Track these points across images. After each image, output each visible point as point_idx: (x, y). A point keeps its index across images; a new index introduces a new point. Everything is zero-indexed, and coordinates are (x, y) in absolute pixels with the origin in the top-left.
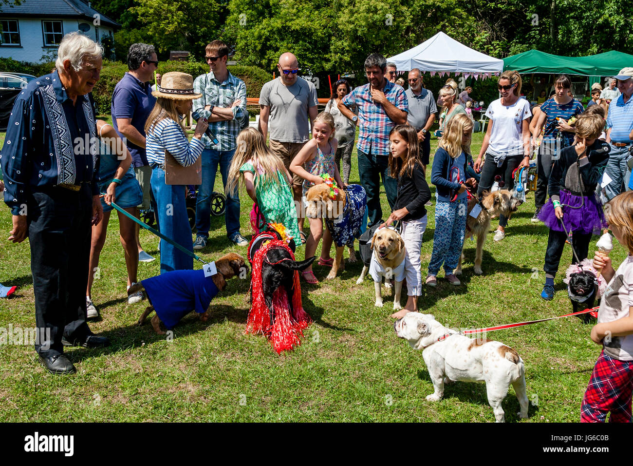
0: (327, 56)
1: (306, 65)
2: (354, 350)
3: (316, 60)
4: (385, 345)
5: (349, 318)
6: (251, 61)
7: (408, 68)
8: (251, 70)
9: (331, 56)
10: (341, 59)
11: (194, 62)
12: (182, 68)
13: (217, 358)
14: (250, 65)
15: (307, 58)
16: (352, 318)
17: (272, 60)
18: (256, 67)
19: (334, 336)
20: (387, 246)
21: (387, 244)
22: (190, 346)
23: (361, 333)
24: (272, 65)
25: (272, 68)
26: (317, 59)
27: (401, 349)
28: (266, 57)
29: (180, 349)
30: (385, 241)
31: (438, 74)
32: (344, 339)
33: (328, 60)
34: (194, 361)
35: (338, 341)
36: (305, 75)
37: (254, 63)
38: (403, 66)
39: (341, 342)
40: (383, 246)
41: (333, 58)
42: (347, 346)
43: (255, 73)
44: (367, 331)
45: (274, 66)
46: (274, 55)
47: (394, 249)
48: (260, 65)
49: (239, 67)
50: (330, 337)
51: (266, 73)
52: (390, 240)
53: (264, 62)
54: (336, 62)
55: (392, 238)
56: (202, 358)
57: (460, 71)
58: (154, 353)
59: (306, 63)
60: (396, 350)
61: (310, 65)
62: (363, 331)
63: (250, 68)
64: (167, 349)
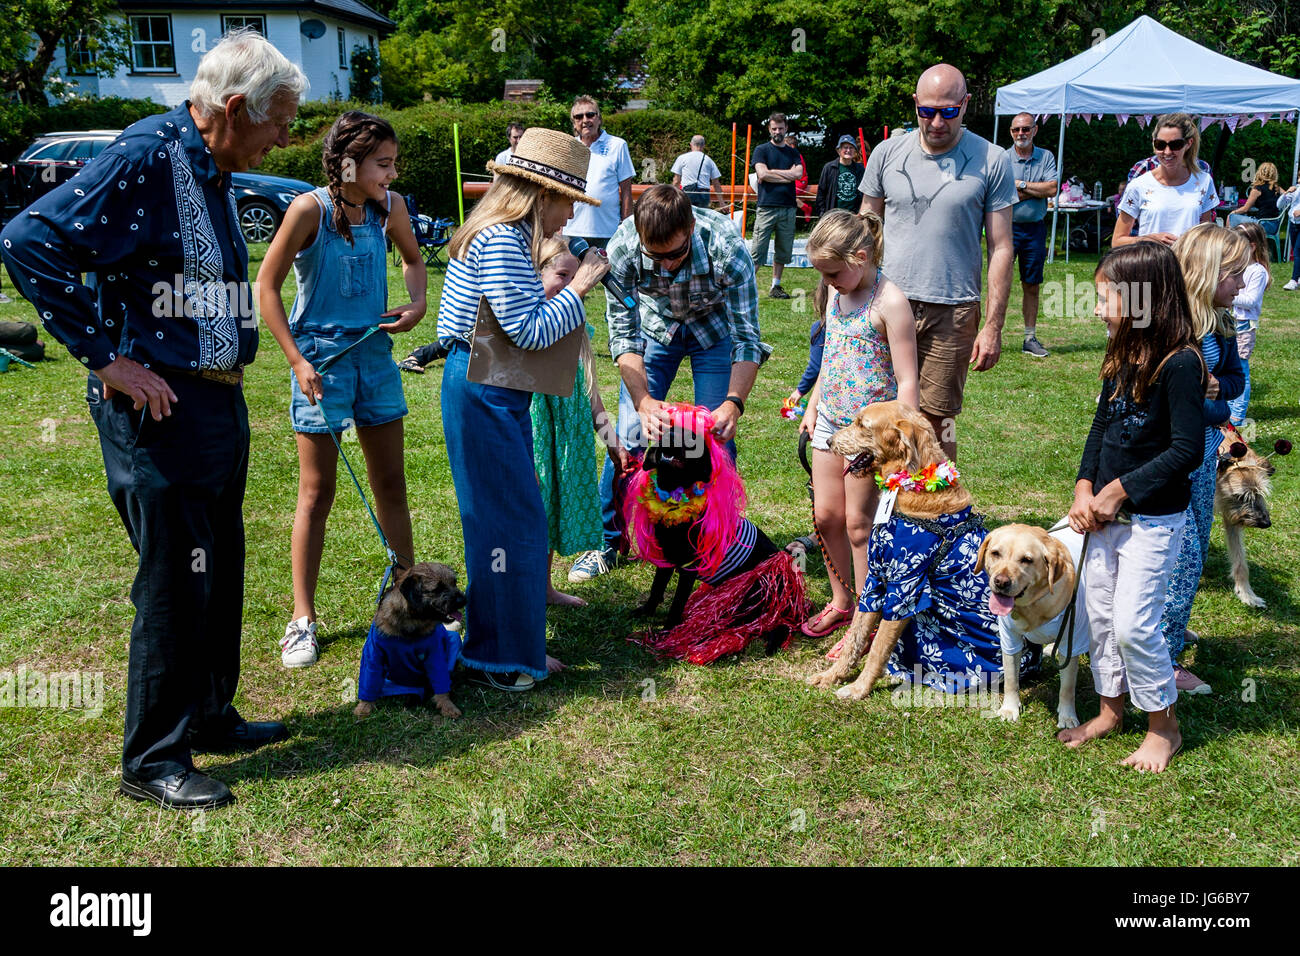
0: (859, 83)
1: (809, 105)
2: (878, 845)
3: (831, 94)
4: (961, 833)
5: (868, 750)
6: (680, 99)
7: (1057, 106)
8: (681, 120)
9: (870, 83)
10: (893, 89)
11: (551, 103)
12: (522, 116)
13: (517, 848)
14: (678, 109)
15: (811, 89)
16: (877, 750)
17: (728, 95)
18: (693, 112)
19: (825, 799)
20: (1014, 579)
21: (1017, 570)
22: (452, 810)
23: (899, 793)
24: (729, 108)
25: (729, 115)
26: (835, 90)
27: (1007, 848)
28: (716, 89)
29: (426, 818)
30: (1008, 563)
31: (1136, 121)
32: (853, 811)
33: (861, 93)
34: (457, 854)
35: (836, 815)
36: (806, 130)
37: (689, 104)
38: (1044, 102)
39: (844, 817)
40: (1005, 579)
41: (875, 87)
42: (859, 832)
43: (689, 126)
44: (916, 790)
45: (732, 110)
46: (733, 83)
47: (1033, 583)
48: (703, 109)
49: (653, 114)
50: (816, 803)
51: (716, 127)
52: (1024, 560)
53: (710, 100)
54: (880, 97)
55: (1029, 555)
56: (478, 847)
57: (1192, 111)
58: (361, 828)
59: (809, 101)
60: (992, 851)
61: (820, 105)
62: (903, 787)
63: (679, 116)
64: (393, 816)
